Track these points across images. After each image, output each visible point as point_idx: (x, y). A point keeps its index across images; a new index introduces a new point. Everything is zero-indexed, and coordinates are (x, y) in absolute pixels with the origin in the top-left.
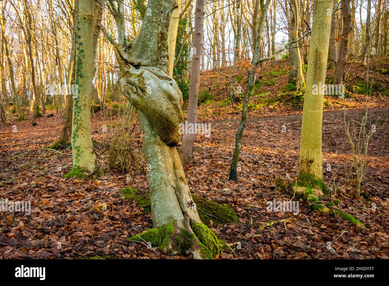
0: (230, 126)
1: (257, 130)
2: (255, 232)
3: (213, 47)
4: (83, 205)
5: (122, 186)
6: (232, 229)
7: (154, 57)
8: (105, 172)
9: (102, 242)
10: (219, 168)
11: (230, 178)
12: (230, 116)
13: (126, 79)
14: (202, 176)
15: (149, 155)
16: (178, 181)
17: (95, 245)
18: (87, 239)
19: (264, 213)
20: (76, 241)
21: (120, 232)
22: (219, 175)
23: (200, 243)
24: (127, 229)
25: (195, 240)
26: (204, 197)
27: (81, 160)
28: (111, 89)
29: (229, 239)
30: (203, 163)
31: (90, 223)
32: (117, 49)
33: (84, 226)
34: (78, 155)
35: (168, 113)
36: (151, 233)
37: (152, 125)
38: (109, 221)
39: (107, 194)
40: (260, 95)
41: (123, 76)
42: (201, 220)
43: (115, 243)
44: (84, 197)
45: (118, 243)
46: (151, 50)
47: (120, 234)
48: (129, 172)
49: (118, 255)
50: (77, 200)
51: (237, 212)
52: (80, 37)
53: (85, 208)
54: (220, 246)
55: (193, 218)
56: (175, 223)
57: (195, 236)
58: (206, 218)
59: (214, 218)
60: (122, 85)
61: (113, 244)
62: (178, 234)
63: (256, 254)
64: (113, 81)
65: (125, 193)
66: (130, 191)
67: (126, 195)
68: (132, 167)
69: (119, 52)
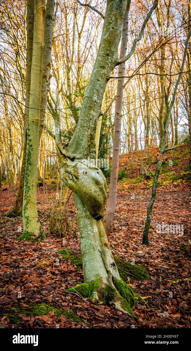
0: (142, 199)
1: (164, 203)
2: (164, 288)
3: (128, 136)
4: (32, 262)
5: (60, 248)
6: (145, 285)
7: (85, 153)
8: (47, 236)
9: (47, 292)
10: (134, 234)
11: (143, 243)
12: (142, 191)
13: (64, 169)
14: (121, 241)
15: (81, 226)
16: (103, 246)
17: (41, 294)
18: (35, 289)
19: (171, 272)
20: (27, 290)
21: (60, 285)
22: (134, 240)
23: (121, 296)
24: (65, 283)
25: (116, 294)
26: (123, 258)
27: (30, 227)
28: (50, 169)
29: (143, 293)
30: (121, 229)
31: (37, 277)
32: (57, 146)
33: (33, 279)
34: (27, 223)
35: (95, 195)
36: (83, 286)
37: (83, 203)
38: (51, 275)
39: (48, 254)
40: (166, 174)
41: (62, 167)
42: (121, 277)
43: (56, 293)
44: (32, 255)
45: (58, 293)
46: (83, 147)
47: (59, 286)
48: (64, 236)
49: (58, 303)
50: (27, 258)
51: (149, 271)
52: (29, 135)
53: (33, 264)
54: (136, 299)
55: (114, 276)
56: (101, 280)
57: (116, 290)
58: (124, 275)
59: (131, 276)
60: (61, 174)
61: (55, 294)
62: (103, 288)
63: (165, 306)
64: (51, 163)
65: (62, 254)
66: (66, 252)
67: (63, 255)
68: (67, 232)
69: (59, 148)
